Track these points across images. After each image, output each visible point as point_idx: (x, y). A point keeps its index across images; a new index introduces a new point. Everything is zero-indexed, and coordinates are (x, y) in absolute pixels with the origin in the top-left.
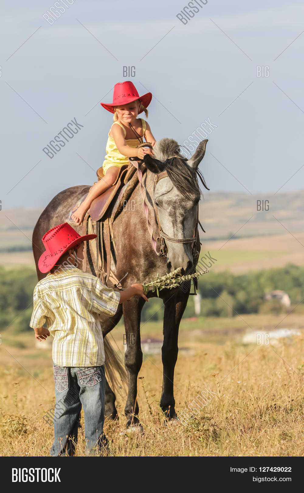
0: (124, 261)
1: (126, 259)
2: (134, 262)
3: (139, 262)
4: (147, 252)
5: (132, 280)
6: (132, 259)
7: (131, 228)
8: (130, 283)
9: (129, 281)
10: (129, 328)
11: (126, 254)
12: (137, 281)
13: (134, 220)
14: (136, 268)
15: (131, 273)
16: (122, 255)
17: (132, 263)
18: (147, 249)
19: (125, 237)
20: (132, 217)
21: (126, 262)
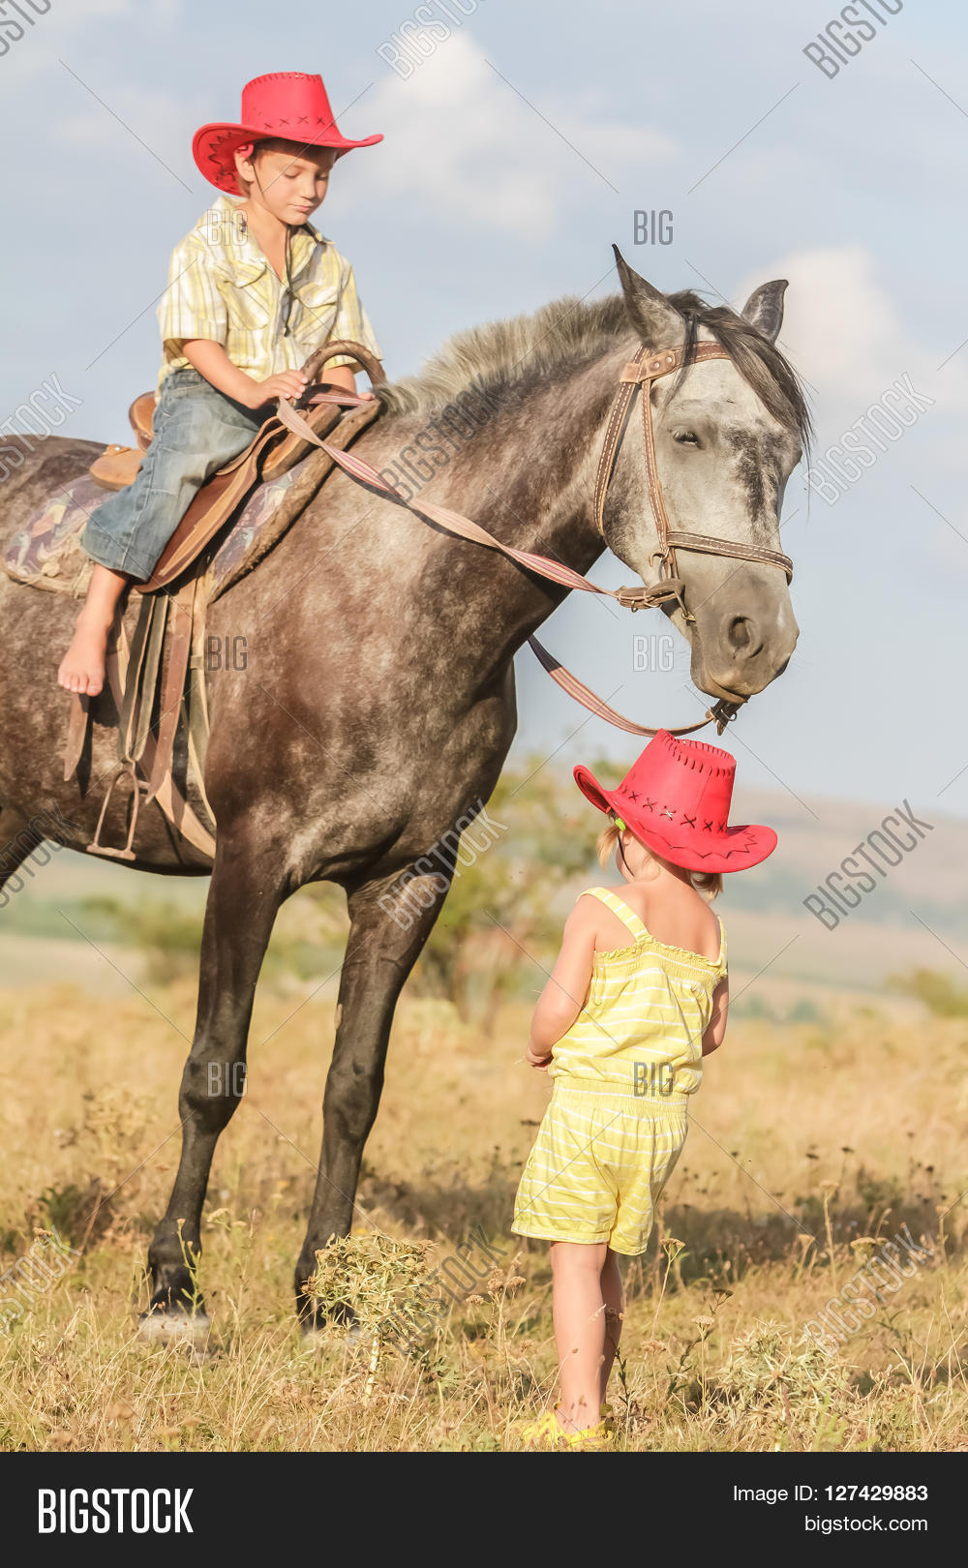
0: (251, 742)
1: (263, 736)
2: (298, 750)
3: (322, 751)
4: (361, 712)
5: (270, 811)
6: (295, 738)
7: (302, 630)
8: (262, 821)
9: (259, 813)
10: (220, 973)
11: (264, 717)
12: (292, 816)
13: (318, 602)
14: (304, 770)
15: (273, 789)
16: (245, 718)
17: (290, 755)
18: (361, 702)
19: (267, 660)
20: (309, 591)
21: (258, 746)
